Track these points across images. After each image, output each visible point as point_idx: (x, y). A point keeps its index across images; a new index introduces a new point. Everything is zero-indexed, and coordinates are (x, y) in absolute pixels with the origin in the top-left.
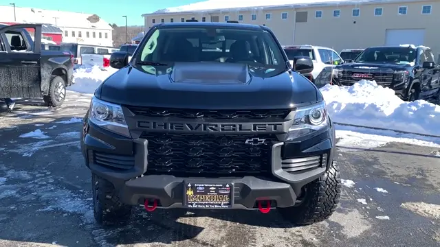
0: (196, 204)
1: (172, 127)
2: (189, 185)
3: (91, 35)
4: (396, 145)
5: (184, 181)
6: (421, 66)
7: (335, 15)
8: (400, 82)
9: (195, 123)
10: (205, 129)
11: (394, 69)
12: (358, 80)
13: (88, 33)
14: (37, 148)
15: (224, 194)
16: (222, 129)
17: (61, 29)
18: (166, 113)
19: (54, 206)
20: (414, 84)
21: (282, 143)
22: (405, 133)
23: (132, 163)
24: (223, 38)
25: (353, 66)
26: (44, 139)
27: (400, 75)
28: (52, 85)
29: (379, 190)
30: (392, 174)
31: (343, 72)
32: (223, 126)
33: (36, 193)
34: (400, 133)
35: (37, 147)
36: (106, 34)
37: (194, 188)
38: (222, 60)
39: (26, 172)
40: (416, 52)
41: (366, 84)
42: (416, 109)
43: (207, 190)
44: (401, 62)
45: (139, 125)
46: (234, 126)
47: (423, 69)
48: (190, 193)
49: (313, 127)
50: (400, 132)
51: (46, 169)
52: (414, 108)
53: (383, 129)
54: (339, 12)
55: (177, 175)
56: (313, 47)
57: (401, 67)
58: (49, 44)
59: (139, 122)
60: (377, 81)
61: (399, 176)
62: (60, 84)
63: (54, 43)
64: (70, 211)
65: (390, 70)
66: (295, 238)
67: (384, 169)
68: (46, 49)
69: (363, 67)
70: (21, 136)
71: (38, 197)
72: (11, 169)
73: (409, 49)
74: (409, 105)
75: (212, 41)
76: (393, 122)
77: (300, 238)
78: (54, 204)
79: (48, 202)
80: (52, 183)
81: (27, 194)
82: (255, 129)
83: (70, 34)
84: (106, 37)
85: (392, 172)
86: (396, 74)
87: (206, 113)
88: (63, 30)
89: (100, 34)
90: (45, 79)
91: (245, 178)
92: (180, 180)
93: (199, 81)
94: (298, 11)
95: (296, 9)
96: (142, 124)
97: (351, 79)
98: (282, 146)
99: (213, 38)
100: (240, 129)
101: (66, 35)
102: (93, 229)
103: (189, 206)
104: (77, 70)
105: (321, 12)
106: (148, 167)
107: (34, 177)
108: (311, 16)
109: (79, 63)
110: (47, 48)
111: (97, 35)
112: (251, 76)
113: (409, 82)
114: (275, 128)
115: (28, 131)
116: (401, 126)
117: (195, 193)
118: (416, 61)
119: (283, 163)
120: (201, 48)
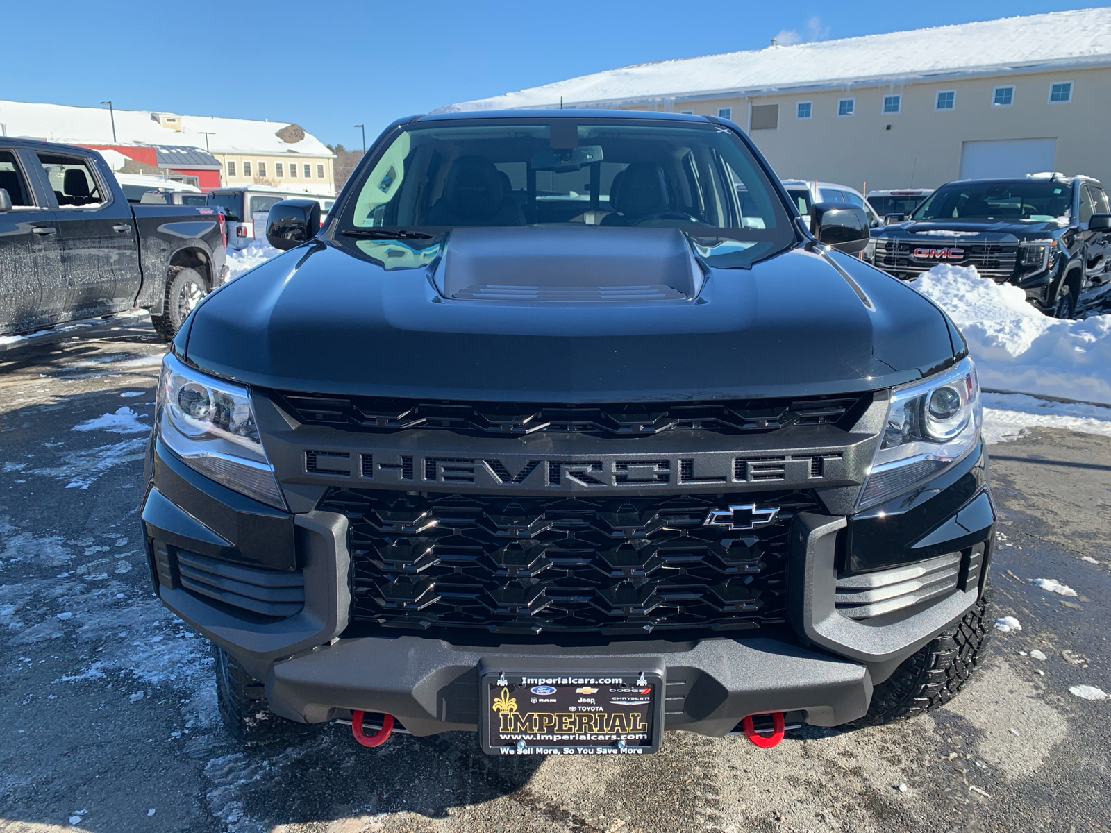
0: (529, 743)
1: (432, 474)
2: (502, 682)
3: (286, 170)
4: (1046, 436)
5: (481, 664)
6: (1085, 226)
7: (842, 112)
8: (1034, 268)
9: (516, 457)
10: (556, 476)
11: (1021, 235)
12: (928, 264)
13: (279, 167)
14: (109, 463)
15: (627, 709)
16: (621, 479)
17: (216, 157)
18: (412, 417)
19: (110, 664)
20: (1071, 271)
21: (842, 523)
22: (1063, 401)
23: (294, 596)
24: (598, 154)
25: (913, 230)
26: (133, 436)
27: (1036, 252)
28: (173, 292)
29: (1049, 585)
30: (1067, 530)
31: (888, 246)
32: (622, 465)
33: (68, 615)
34: (1048, 403)
35: (111, 457)
36: (320, 168)
37: (519, 691)
38: (590, 219)
39: (61, 539)
40: (1070, 192)
41: (950, 276)
42: (1093, 339)
43: (567, 696)
44: (1033, 218)
45: (312, 466)
46: (665, 464)
47: (1089, 234)
48: (505, 705)
49: (943, 453)
50: (1050, 399)
51: (117, 530)
52: (1088, 337)
53: (1001, 392)
54: (851, 103)
55: (459, 638)
56: (808, 185)
57: (1036, 230)
58: (184, 192)
59: (312, 455)
60: (980, 265)
61: (1087, 536)
62: (194, 287)
63: (196, 190)
64: (155, 680)
65: (1010, 240)
66: (839, 780)
67: (1038, 514)
68: (176, 202)
69: (940, 233)
70: (78, 428)
71: (71, 627)
72: (25, 529)
73: (1052, 183)
74: (1075, 329)
75: (564, 163)
76: (1032, 373)
77: (858, 786)
78: (112, 655)
79: (95, 648)
80: (123, 578)
81: (42, 618)
82: (742, 472)
83: (240, 169)
84: (321, 175)
85: (1065, 523)
86: (1025, 248)
87: (559, 416)
88: (225, 161)
89: (307, 167)
90: (153, 277)
91: (705, 645)
92: (468, 658)
93: (531, 292)
94: (757, 103)
95: (751, 99)
96: (322, 462)
97: (910, 263)
98: (841, 533)
99: (566, 153)
100: (688, 474)
101: (232, 172)
102: (211, 753)
103: (505, 751)
104: (244, 251)
105: (809, 106)
106: (354, 610)
107: (79, 556)
108: (788, 113)
109: (250, 235)
110: (178, 201)
111: (300, 171)
112: (705, 270)
113: (1057, 266)
114: (818, 468)
115: (97, 414)
116: (1051, 383)
117: (525, 705)
118: (1072, 213)
119: (840, 590)
120: (532, 191)
